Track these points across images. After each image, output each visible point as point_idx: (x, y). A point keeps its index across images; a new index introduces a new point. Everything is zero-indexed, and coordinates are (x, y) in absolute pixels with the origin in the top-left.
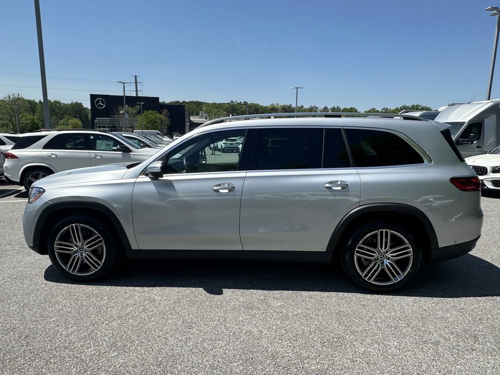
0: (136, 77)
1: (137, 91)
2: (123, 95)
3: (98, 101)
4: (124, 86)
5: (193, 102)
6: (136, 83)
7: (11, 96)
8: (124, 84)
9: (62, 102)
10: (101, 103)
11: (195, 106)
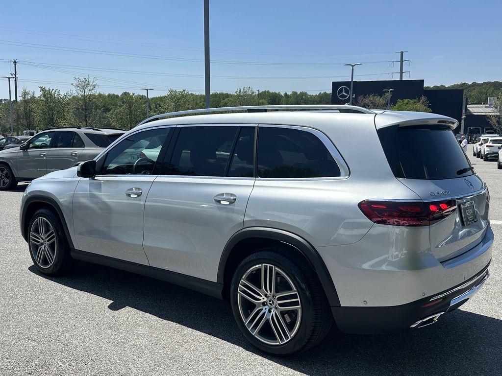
0: (402, 53)
1: (401, 73)
2: (351, 81)
3: (341, 91)
4: (353, 69)
5: (489, 83)
6: (402, 61)
7: (242, 90)
8: (353, 66)
9: (309, 93)
10: (345, 92)
11: (492, 89)
